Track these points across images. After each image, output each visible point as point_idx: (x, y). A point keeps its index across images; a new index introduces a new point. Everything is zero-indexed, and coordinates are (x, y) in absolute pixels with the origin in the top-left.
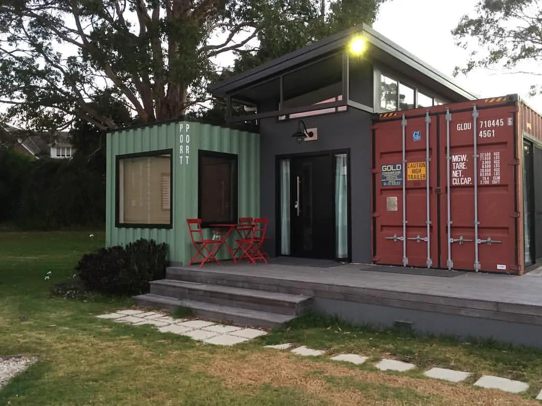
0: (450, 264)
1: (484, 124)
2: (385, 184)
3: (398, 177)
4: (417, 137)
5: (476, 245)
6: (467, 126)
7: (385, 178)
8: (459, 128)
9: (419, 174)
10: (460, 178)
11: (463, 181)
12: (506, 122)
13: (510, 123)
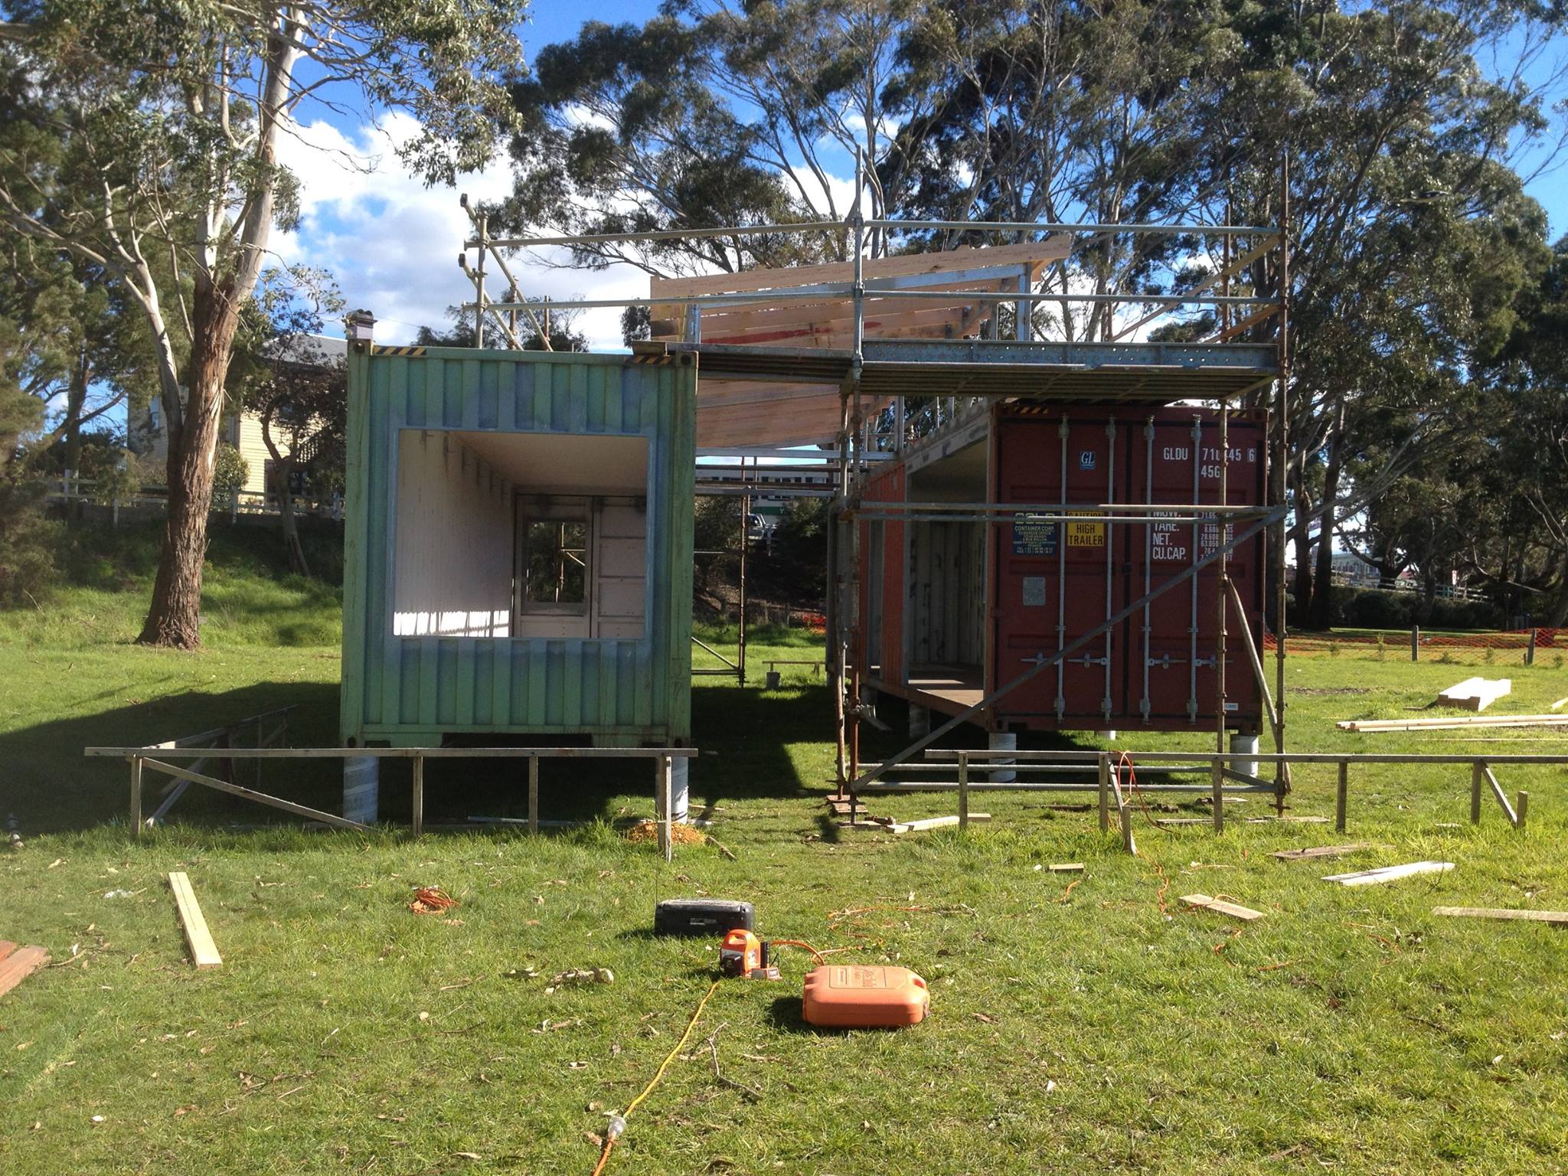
0: (1146, 707)
1: (1209, 454)
2: (1020, 551)
3: (1049, 538)
4: (1087, 462)
5: (1194, 670)
6: (1182, 454)
7: (1021, 538)
8: (1167, 456)
9: (1092, 535)
10: (1166, 547)
11: (1171, 553)
12: (1245, 454)
13: (1252, 457)
